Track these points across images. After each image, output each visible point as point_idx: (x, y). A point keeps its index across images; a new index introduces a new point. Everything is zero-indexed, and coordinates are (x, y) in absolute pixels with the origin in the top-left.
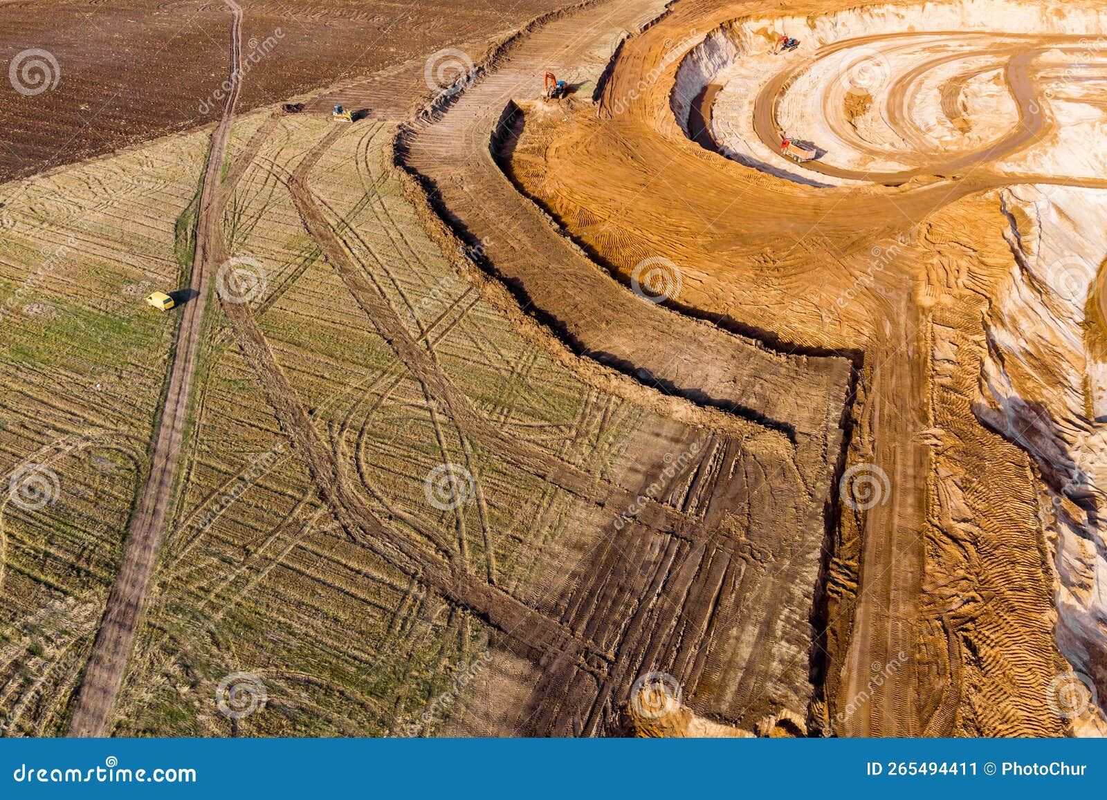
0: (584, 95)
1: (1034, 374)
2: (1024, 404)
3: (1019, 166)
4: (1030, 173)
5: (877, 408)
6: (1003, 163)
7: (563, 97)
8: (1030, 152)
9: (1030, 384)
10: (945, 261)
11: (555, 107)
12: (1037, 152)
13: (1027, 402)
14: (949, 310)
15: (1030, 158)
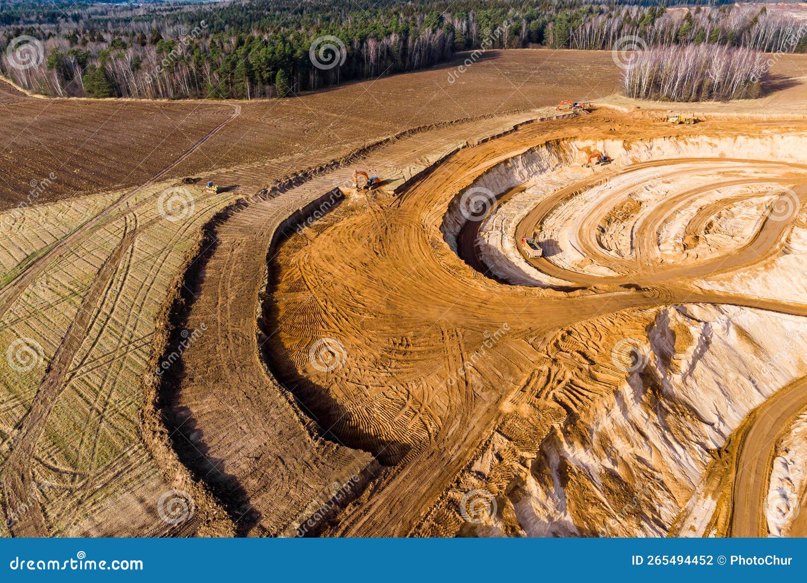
0: (389, 189)
1: (604, 500)
2: (575, 530)
3: (722, 285)
4: (732, 293)
5: (372, 511)
6: (703, 281)
7: (372, 189)
8: (738, 275)
9: (592, 510)
10: (555, 369)
11: (362, 196)
12: (746, 274)
13: (580, 529)
14: (522, 420)
15: (736, 279)
